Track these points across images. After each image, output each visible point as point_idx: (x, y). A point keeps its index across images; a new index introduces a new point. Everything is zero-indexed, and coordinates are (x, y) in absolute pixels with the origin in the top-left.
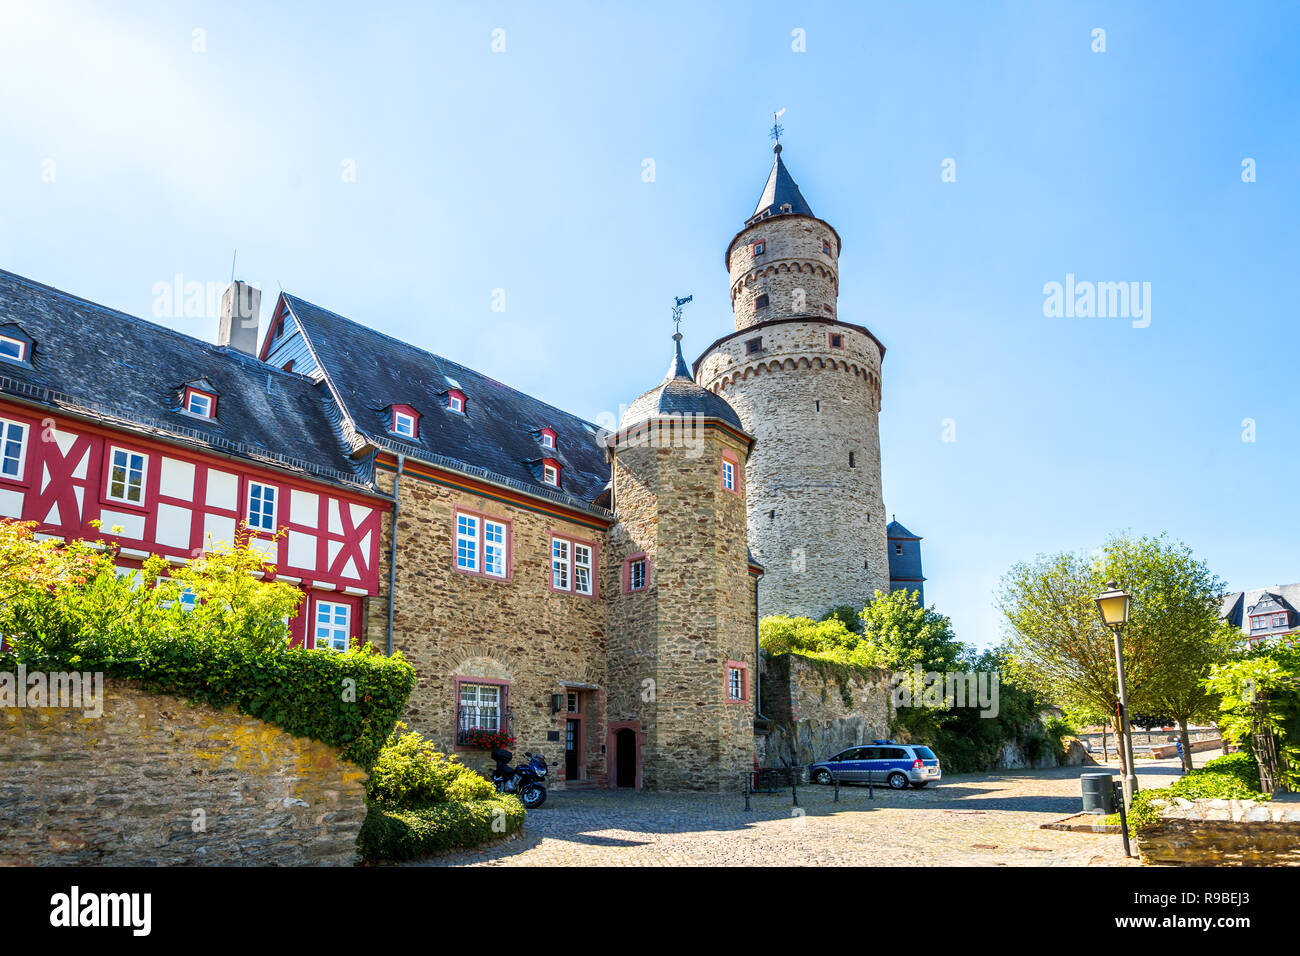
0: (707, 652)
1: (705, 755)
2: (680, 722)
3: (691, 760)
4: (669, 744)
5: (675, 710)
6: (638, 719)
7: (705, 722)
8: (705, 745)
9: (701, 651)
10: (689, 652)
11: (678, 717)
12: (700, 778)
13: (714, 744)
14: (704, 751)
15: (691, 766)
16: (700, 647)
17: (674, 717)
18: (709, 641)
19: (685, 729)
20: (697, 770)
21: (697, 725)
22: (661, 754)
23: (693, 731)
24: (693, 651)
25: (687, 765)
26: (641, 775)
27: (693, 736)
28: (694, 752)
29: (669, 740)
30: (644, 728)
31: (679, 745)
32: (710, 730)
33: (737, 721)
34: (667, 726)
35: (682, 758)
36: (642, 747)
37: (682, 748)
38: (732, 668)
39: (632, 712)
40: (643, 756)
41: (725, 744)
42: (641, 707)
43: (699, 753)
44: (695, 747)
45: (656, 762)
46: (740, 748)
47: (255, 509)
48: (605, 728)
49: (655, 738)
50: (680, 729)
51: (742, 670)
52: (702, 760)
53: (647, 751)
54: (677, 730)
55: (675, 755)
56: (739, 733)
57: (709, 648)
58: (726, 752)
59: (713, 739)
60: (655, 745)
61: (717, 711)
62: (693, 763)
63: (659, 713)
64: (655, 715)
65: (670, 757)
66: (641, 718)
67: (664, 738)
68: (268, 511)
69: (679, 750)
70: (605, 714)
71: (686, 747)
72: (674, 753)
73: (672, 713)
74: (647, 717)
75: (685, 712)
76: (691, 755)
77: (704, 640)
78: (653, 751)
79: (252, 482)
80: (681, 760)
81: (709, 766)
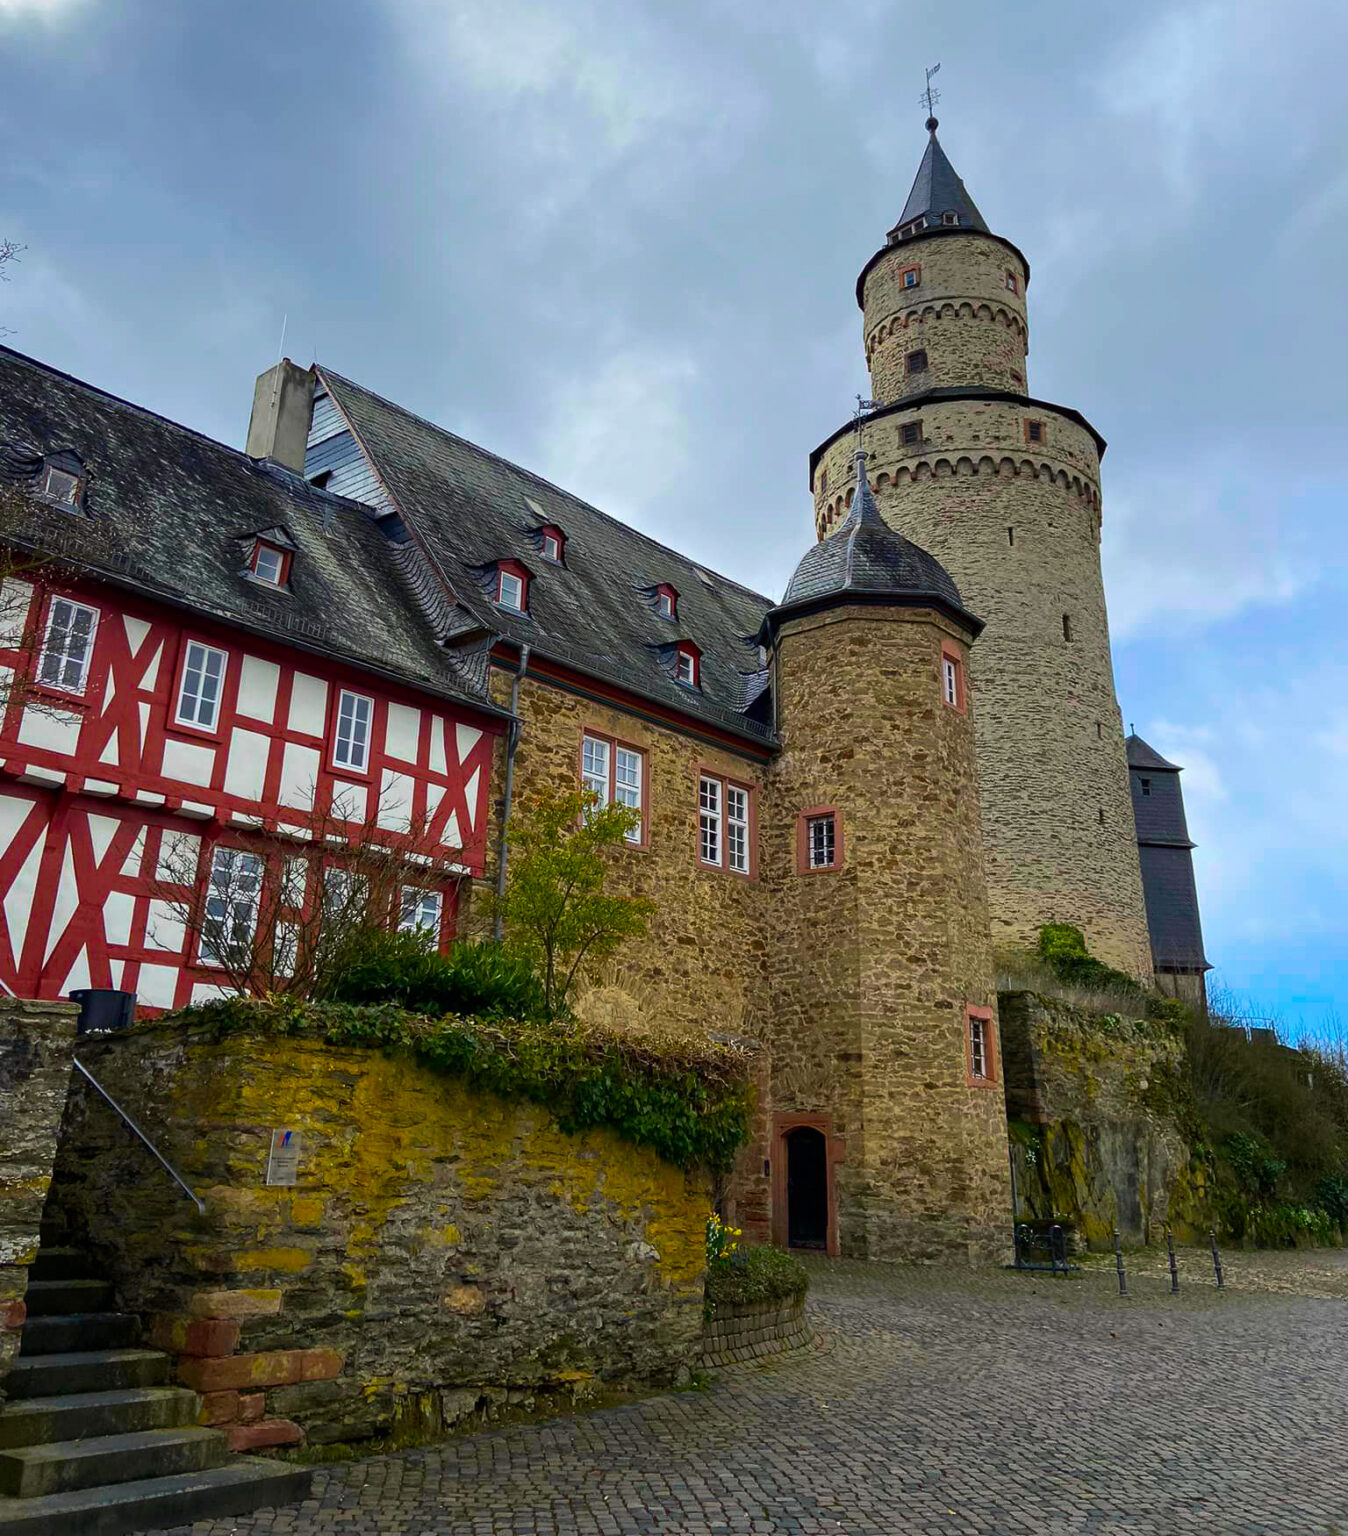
0: (935, 987)
1: (944, 1189)
2: (900, 1119)
3: (919, 1195)
4: (884, 1163)
5: (891, 1095)
6: (829, 1109)
7: (940, 1121)
8: (941, 1166)
9: (926, 986)
10: (909, 987)
11: (897, 1110)
12: (937, 1234)
13: (957, 1169)
14: (940, 1182)
15: (920, 1208)
16: (925, 977)
17: (889, 1110)
18: (937, 967)
19: (908, 1134)
20: (933, 1218)
21: (927, 1125)
22: (872, 1182)
23: (921, 1139)
24: (914, 983)
25: (915, 1206)
26: (839, 1221)
27: (922, 1149)
28: (925, 1180)
29: (884, 1155)
30: (841, 1128)
31: (901, 1166)
32: (949, 1136)
33: (987, 1121)
34: (880, 1126)
35: (906, 1192)
36: (837, 1166)
37: (905, 1172)
38: (972, 1018)
39: (818, 1095)
40: (839, 1185)
41: (973, 1169)
42: (834, 1087)
43: (932, 1184)
44: (925, 1171)
45: (864, 1199)
46: (992, 1176)
47: (345, 733)
48: (769, 1126)
49: (861, 1149)
50: (901, 1134)
51: (985, 1022)
52: (938, 1197)
53: (849, 1175)
54: (896, 1135)
55: (893, 1185)
56: (989, 1144)
57: (940, 980)
58: (974, 1185)
59: (953, 1156)
60: (861, 1164)
61: (957, 1101)
62: (923, 1202)
63: (866, 1100)
64: (859, 1104)
65: (886, 1190)
66: (835, 1109)
67: (875, 1151)
68: (360, 736)
69: (900, 1176)
70: (769, 1098)
71: (912, 1170)
72: (892, 1180)
73: (888, 1102)
74: (845, 1107)
75: (907, 1101)
76: (921, 1186)
77: (931, 966)
78: (858, 1175)
79: (343, 692)
80: (904, 1196)
81: (951, 1212)
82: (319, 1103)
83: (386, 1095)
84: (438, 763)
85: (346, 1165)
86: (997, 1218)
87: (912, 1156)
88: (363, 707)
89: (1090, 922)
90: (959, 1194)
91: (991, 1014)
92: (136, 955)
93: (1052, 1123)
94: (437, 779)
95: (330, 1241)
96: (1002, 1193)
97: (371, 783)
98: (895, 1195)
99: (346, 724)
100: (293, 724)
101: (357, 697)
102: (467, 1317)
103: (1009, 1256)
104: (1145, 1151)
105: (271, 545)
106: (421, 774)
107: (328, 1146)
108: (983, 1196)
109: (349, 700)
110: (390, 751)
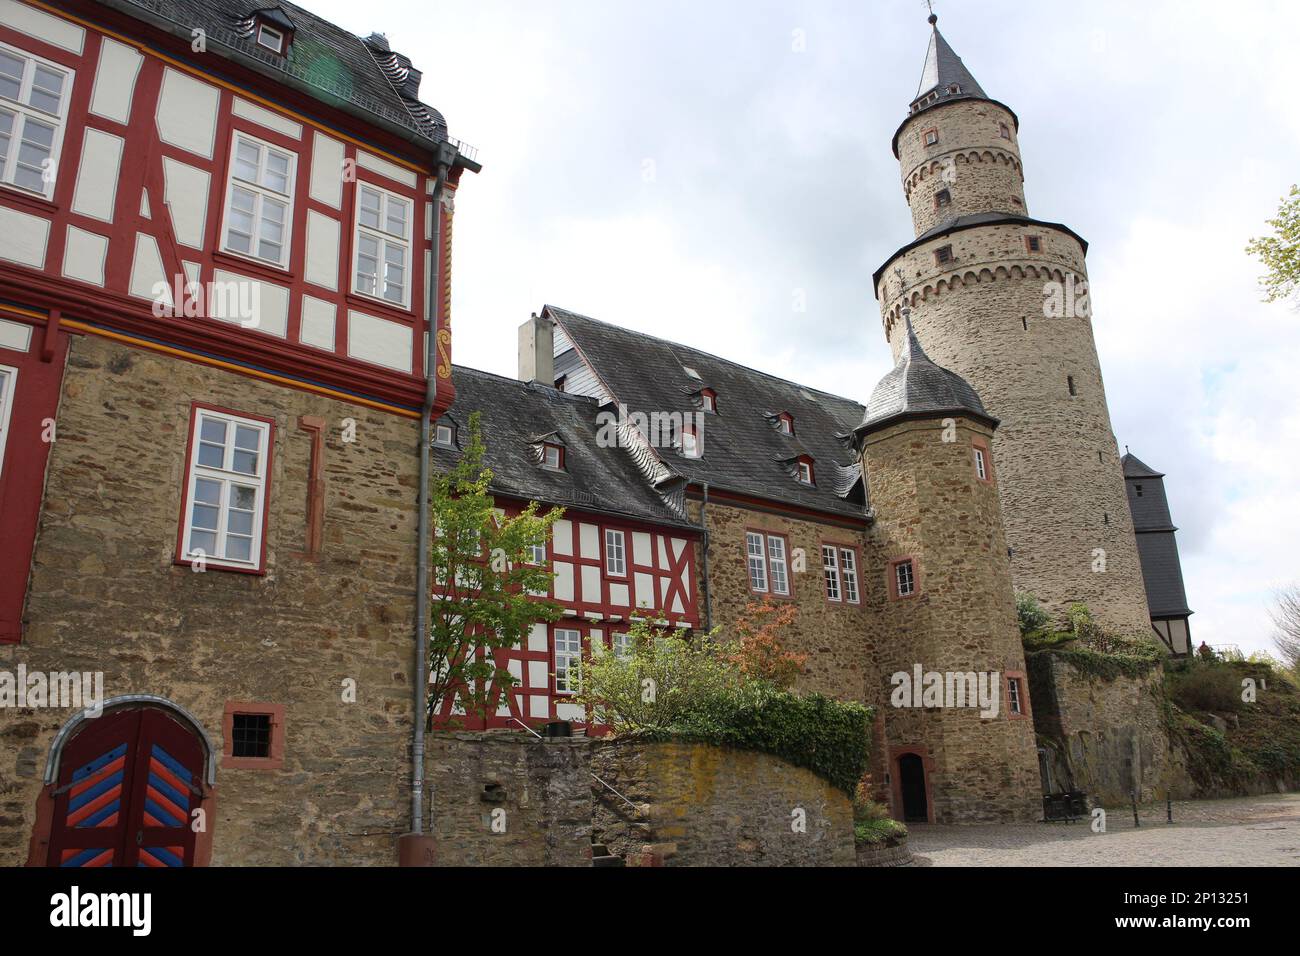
0: (984, 662)
1: (997, 781)
2: (968, 743)
3: (981, 786)
4: (959, 770)
5: (960, 729)
6: (923, 742)
7: (992, 742)
8: (993, 768)
9: (978, 663)
10: (967, 664)
11: (965, 738)
12: (994, 806)
13: (1003, 767)
14: (994, 777)
15: (983, 793)
16: (977, 657)
17: (960, 739)
18: (984, 650)
19: (972, 752)
20: (990, 798)
21: (984, 745)
22: (952, 781)
23: (981, 753)
24: (970, 662)
25: (979, 792)
26: (934, 807)
27: (982, 759)
28: (984, 777)
29: (958, 764)
30: (931, 752)
31: (969, 770)
32: (998, 751)
33: (1021, 739)
34: (955, 749)
35: (973, 785)
36: (931, 774)
37: (973, 774)
38: (1009, 679)
39: (915, 734)
40: (932, 785)
41: (1013, 767)
42: (926, 728)
43: (989, 779)
44: (984, 772)
45: (948, 791)
46: (1027, 771)
47: (611, 555)
48: (887, 754)
49: (944, 763)
50: (968, 752)
51: (1018, 680)
52: (992, 786)
53: (937, 778)
54: (965, 753)
55: (966, 782)
56: (1024, 753)
57: (986, 658)
58: (1015, 776)
59: (1001, 762)
60: (945, 771)
61: (1002, 729)
62: (984, 789)
63: (945, 734)
64: (941, 737)
65: (961, 784)
66: (926, 741)
67: (953, 763)
68: (619, 556)
69: (969, 776)
70: (885, 738)
71: (976, 772)
72: (965, 779)
73: (958, 734)
74: (932, 740)
75: (971, 733)
76: (982, 780)
77: (980, 650)
78: (944, 778)
79: (607, 530)
80: (972, 787)
81: (1001, 793)
82: (677, 769)
83: (702, 763)
84: (664, 564)
85: (692, 793)
86: (1031, 795)
87: (976, 764)
88: (618, 537)
89: (1102, 594)
90: (1006, 783)
91: (1022, 675)
92: (528, 692)
93: (1072, 734)
94: (665, 574)
95: (691, 824)
96: (1034, 780)
97: (629, 581)
98: (967, 787)
99: (611, 548)
100: (584, 554)
101: (614, 532)
102: (749, 853)
103: (1041, 815)
104: (1138, 744)
105: (552, 445)
106: (656, 572)
107: (684, 786)
108: (1022, 782)
109: (610, 535)
110: (637, 561)
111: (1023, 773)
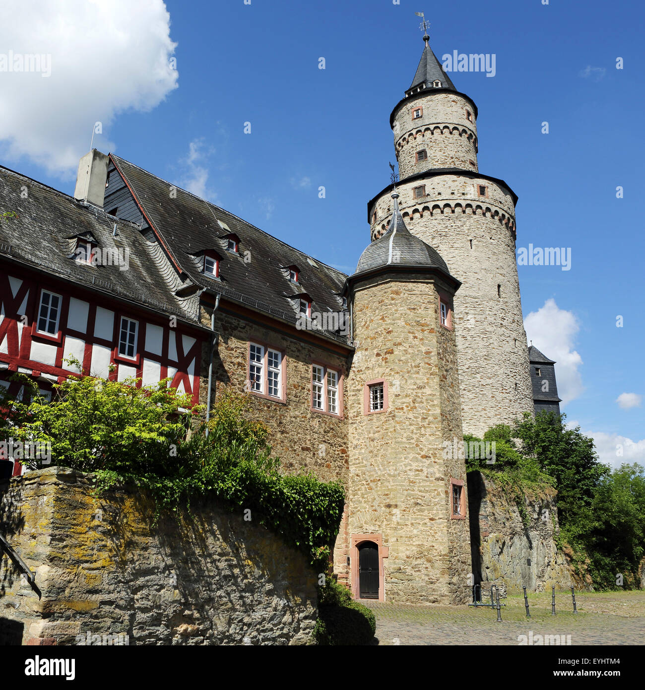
0: (436, 470)
2: (416, 536)
3: (426, 572)
4: (408, 557)
5: (412, 524)
6: (380, 532)
7: (437, 536)
8: (437, 558)
9: (431, 470)
10: (422, 470)
11: (415, 532)
13: (445, 559)
14: (436, 566)
15: (427, 578)
16: (430, 466)
17: (411, 531)
18: (436, 460)
19: (420, 543)
20: (432, 583)
21: (430, 538)
22: (402, 566)
23: (427, 545)
24: (425, 469)
25: (423, 577)
26: (384, 586)
27: (428, 550)
28: (428, 565)
29: (408, 553)
30: (387, 541)
31: (416, 558)
32: (441, 543)
33: (460, 536)
34: (406, 539)
35: (419, 571)
36: (384, 560)
37: (419, 561)
38: (453, 485)
39: (374, 525)
40: (385, 568)
41: (453, 559)
42: (383, 521)
43: (432, 566)
44: (429, 561)
45: (398, 575)
46: (462, 562)
47: (124, 339)
48: (352, 541)
49: (397, 551)
50: (417, 543)
51: (460, 487)
52: (435, 573)
53: (390, 564)
54: (414, 544)
55: (412, 568)
56: (461, 547)
57: (438, 467)
58: (453, 567)
59: (443, 553)
60: (396, 558)
61: (445, 526)
62: (428, 575)
63: (399, 527)
64: (396, 529)
65: (409, 570)
66: (383, 532)
67: (403, 551)
68: (132, 341)
69: (416, 563)
70: (350, 527)
71: (422, 560)
72: (412, 565)
73: (410, 527)
74: (389, 531)
75: (421, 527)
76: (427, 568)
77: (433, 460)
78: (395, 563)
79: (122, 318)
80: (418, 573)
81: (441, 579)
84: (173, 355)
86: (464, 582)
87: (423, 554)
88: (133, 325)
90: (446, 571)
91: (464, 483)
94: (173, 364)
96: (467, 570)
97: (139, 367)
98: (414, 573)
99: (124, 334)
100: (97, 334)
101: (130, 320)
103: (470, 600)
104: (536, 548)
106: (164, 362)
108: (458, 572)
109: (125, 322)
110: (148, 348)
111: (459, 564)
